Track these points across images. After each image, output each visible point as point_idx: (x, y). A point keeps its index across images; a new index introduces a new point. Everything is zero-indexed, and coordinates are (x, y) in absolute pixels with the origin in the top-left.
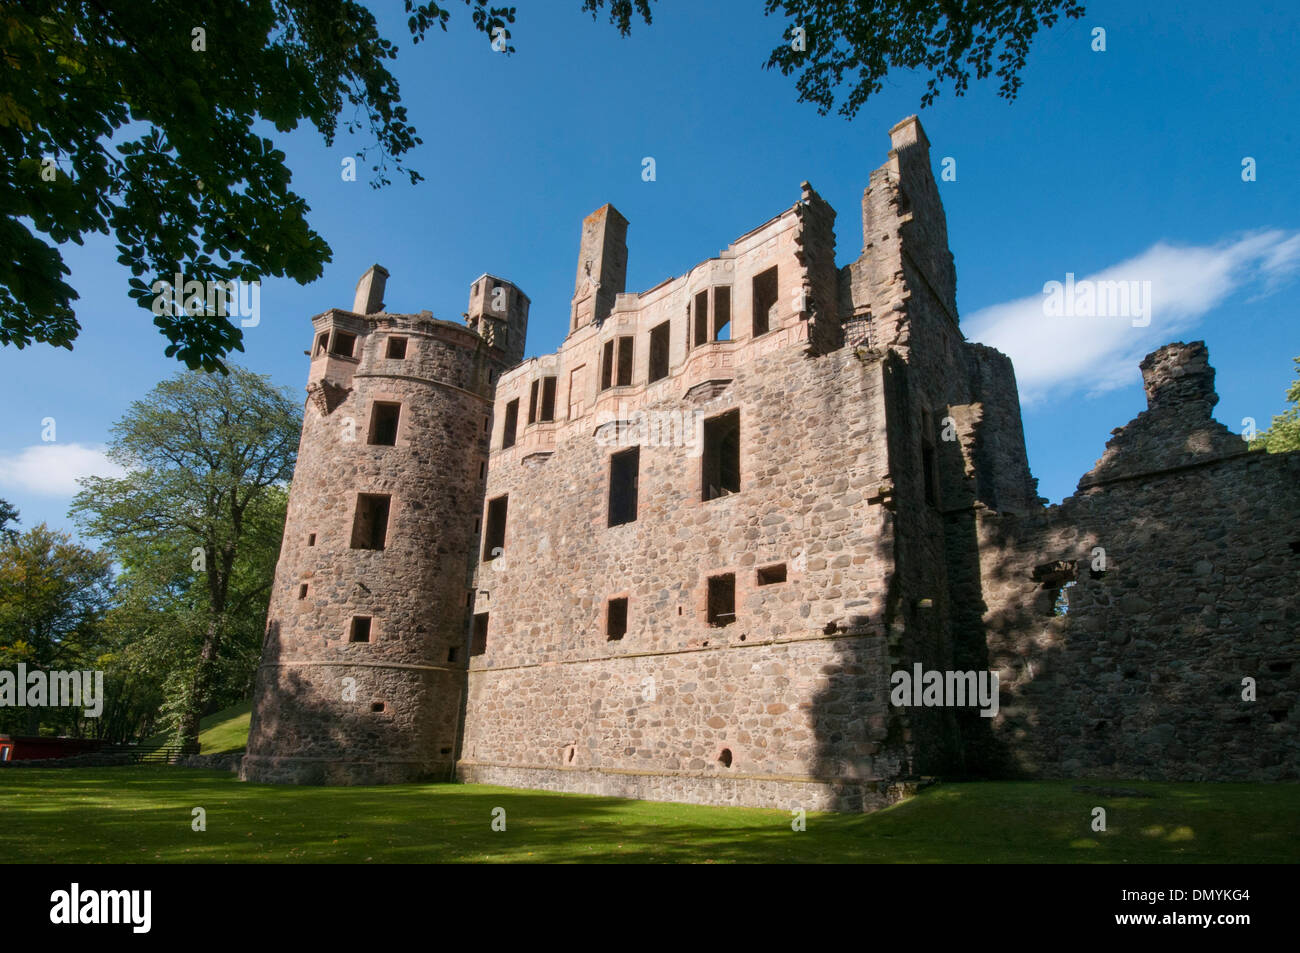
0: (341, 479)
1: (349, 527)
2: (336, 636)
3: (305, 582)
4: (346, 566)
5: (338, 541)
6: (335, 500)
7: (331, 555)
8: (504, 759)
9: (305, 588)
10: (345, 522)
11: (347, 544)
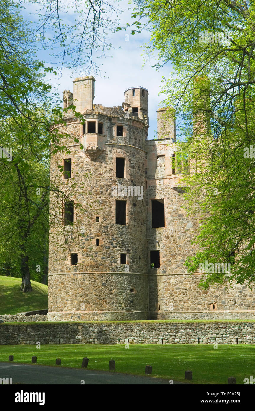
0: (107, 193)
1: (114, 214)
2: (115, 262)
3: (98, 238)
4: (115, 232)
5: (110, 221)
6: (106, 202)
7: (108, 227)
8: (178, 310)
9: (98, 241)
10: (112, 212)
11: (114, 222)
